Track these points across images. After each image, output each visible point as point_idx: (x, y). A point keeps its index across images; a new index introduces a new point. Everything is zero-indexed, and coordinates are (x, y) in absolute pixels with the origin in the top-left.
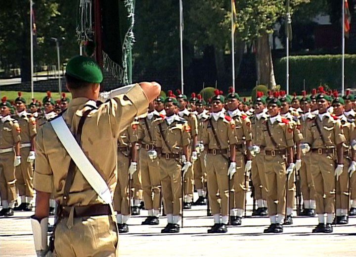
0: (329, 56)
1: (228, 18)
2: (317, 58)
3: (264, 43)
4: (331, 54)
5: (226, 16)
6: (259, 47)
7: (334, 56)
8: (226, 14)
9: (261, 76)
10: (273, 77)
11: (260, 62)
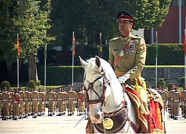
0: (65, 66)
1: (15, 47)
2: (62, 67)
3: (32, 59)
4: (65, 65)
5: (14, 46)
6: (30, 61)
7: (67, 66)
8: (14, 45)
9: (31, 76)
10: (37, 76)
11: (30, 68)
